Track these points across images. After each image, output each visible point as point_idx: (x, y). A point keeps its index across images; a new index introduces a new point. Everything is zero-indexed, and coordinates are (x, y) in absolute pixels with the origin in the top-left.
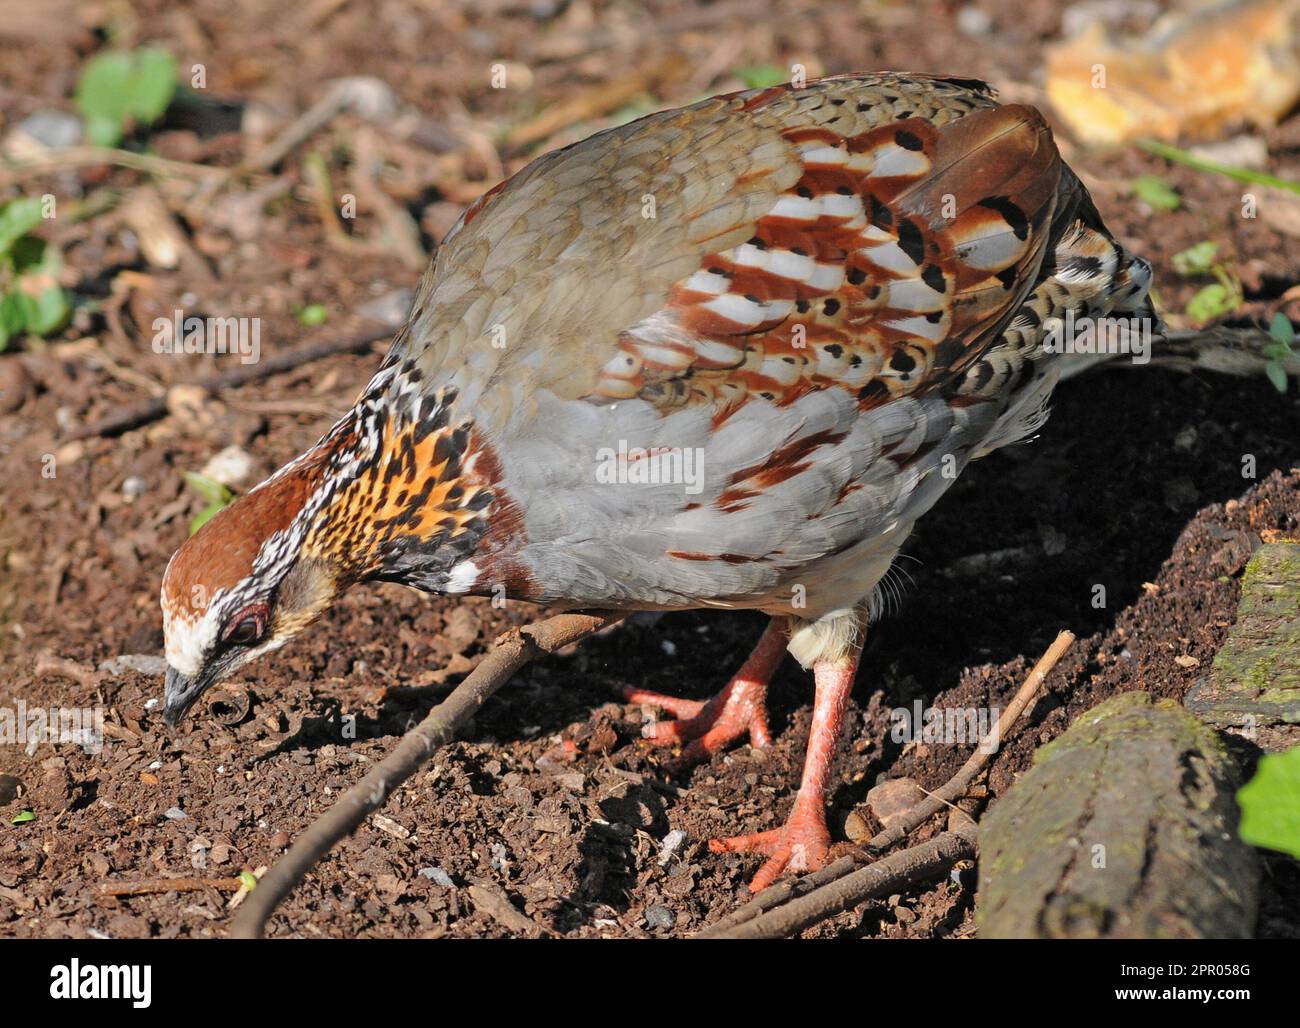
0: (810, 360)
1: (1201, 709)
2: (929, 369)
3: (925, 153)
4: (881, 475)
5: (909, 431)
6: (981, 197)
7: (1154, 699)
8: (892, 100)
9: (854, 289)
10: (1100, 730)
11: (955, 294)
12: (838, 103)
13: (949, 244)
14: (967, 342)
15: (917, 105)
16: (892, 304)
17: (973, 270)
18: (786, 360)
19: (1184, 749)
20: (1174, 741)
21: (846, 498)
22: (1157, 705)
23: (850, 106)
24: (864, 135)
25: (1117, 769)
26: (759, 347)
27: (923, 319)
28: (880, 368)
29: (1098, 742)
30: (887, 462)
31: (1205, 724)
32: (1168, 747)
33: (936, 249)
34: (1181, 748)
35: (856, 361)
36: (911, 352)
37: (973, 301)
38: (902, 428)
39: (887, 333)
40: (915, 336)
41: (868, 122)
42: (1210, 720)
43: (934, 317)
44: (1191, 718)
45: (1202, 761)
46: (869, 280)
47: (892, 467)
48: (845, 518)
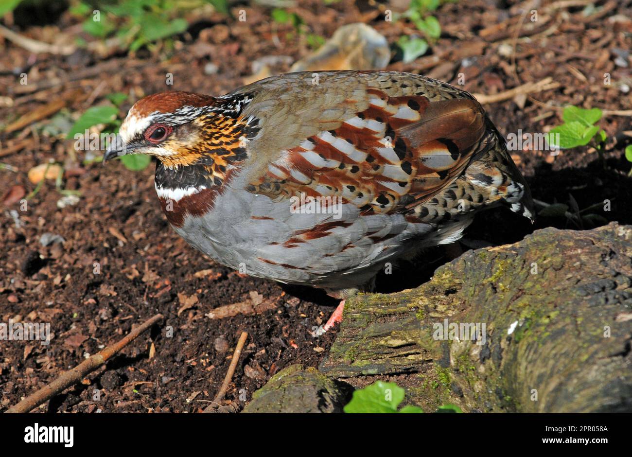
0: (339, 190)
1: (326, 370)
2: (395, 206)
3: (419, 112)
4: (364, 244)
5: (381, 228)
6: (439, 137)
7: (305, 368)
8: (418, 86)
9: (367, 164)
10: (282, 382)
11: (415, 176)
12: (394, 81)
13: (417, 153)
14: (417, 197)
15: (428, 91)
16: (383, 174)
17: (427, 168)
18: (328, 187)
19: (319, 389)
20: (314, 386)
21: (346, 250)
22: (307, 370)
23: (398, 85)
24: (398, 98)
25: (290, 400)
26: (317, 179)
27: (397, 184)
28: (371, 200)
29: (281, 388)
30: (368, 239)
31: (328, 377)
32: (312, 388)
33: (411, 155)
34: (318, 389)
35: (360, 195)
36: (387, 197)
37: (424, 181)
38: (379, 226)
39: (378, 186)
40: (392, 190)
41: (403, 92)
42: (330, 375)
43: (402, 184)
44: (322, 375)
45: (327, 394)
46: (376, 161)
47: (370, 241)
48: (344, 259)
